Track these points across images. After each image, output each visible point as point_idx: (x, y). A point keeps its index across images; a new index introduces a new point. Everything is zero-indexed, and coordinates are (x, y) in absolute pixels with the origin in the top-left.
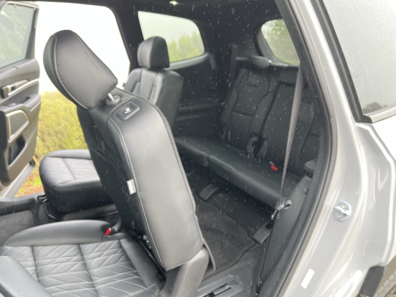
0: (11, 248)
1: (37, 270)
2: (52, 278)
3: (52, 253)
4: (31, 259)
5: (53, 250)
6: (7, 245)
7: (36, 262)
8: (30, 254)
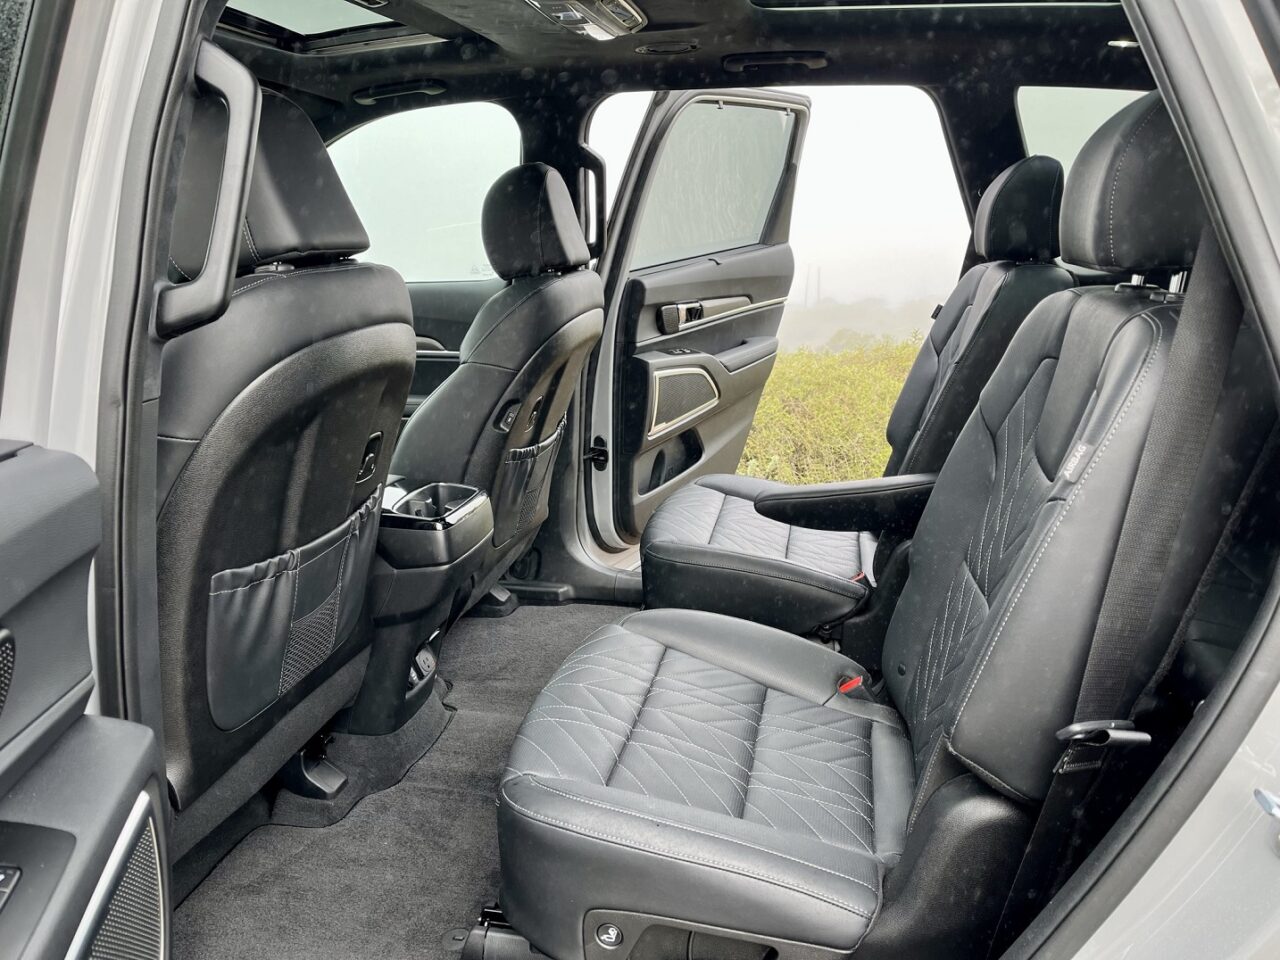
0: (625, 632)
1: (649, 691)
2: (670, 718)
3: (698, 675)
4: (652, 667)
5: (703, 670)
6: (622, 625)
7: (658, 678)
8: (655, 658)
